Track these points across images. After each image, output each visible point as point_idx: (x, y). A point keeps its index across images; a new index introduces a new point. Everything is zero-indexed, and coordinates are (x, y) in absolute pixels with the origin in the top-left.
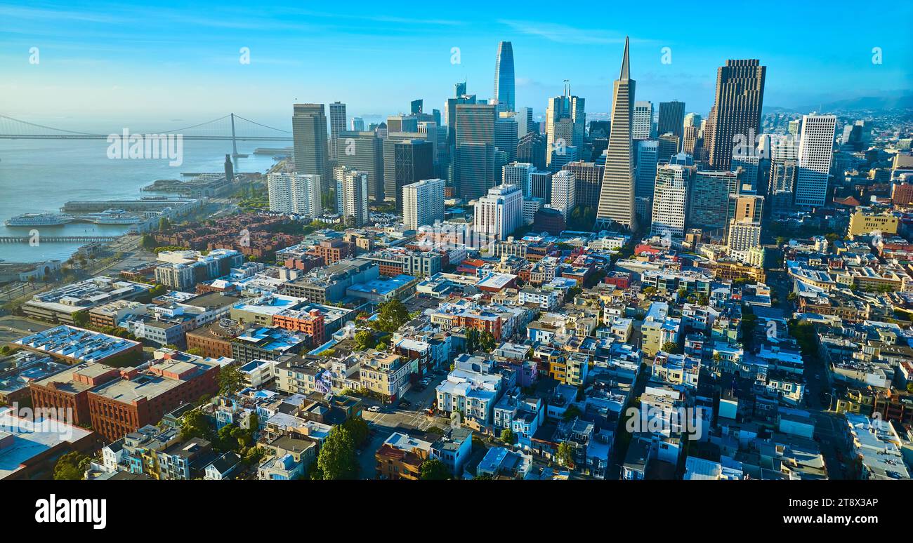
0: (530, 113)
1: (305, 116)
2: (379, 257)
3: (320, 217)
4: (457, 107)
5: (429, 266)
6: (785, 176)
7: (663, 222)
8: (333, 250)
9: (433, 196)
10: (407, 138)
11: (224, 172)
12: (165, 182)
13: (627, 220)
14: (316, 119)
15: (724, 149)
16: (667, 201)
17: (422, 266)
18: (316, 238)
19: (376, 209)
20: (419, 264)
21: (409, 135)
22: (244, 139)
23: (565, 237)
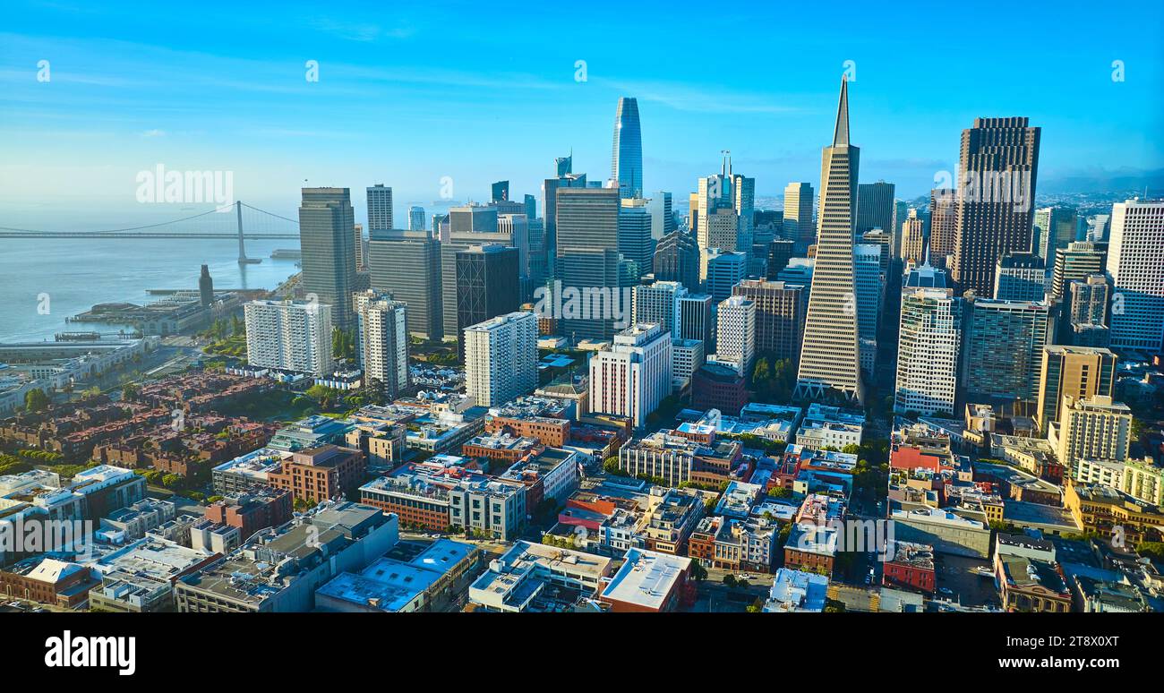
0: (668, 200)
1: (320, 206)
2: (402, 488)
3: (326, 378)
4: (558, 191)
5: (502, 514)
6: (1092, 302)
7: (918, 389)
8: (315, 471)
9: (518, 344)
10: (477, 243)
11: (198, 289)
12: (109, 307)
13: (850, 384)
14: (336, 212)
15: (976, 256)
16: (924, 354)
17: (487, 513)
18: (294, 436)
19: (425, 359)
20: (482, 510)
21: (481, 236)
22: (256, 237)
23: (750, 420)
